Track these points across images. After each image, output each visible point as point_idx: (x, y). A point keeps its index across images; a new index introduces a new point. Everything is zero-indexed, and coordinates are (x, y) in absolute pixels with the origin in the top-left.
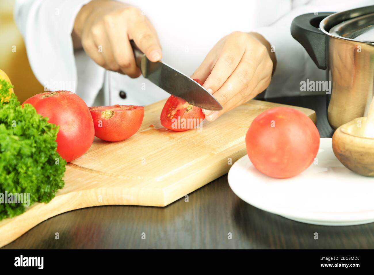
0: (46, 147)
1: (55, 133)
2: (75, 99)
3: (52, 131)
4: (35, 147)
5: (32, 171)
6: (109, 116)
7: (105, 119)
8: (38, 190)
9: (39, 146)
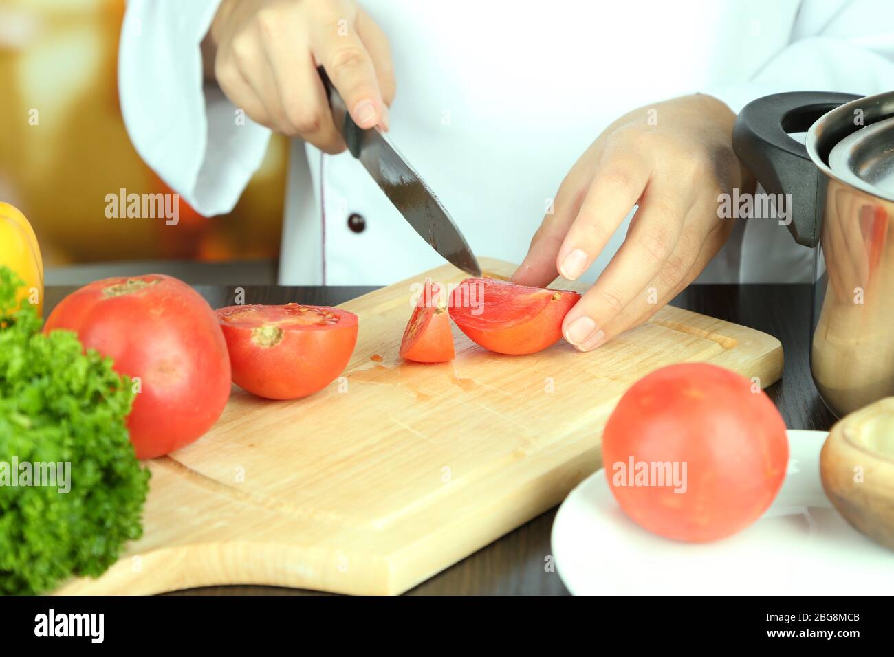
0: (99, 443)
1: (127, 399)
2: (185, 304)
3: (119, 395)
4: (71, 448)
5: (59, 513)
6: (269, 341)
7: (259, 348)
8: (73, 553)
9: (80, 442)
